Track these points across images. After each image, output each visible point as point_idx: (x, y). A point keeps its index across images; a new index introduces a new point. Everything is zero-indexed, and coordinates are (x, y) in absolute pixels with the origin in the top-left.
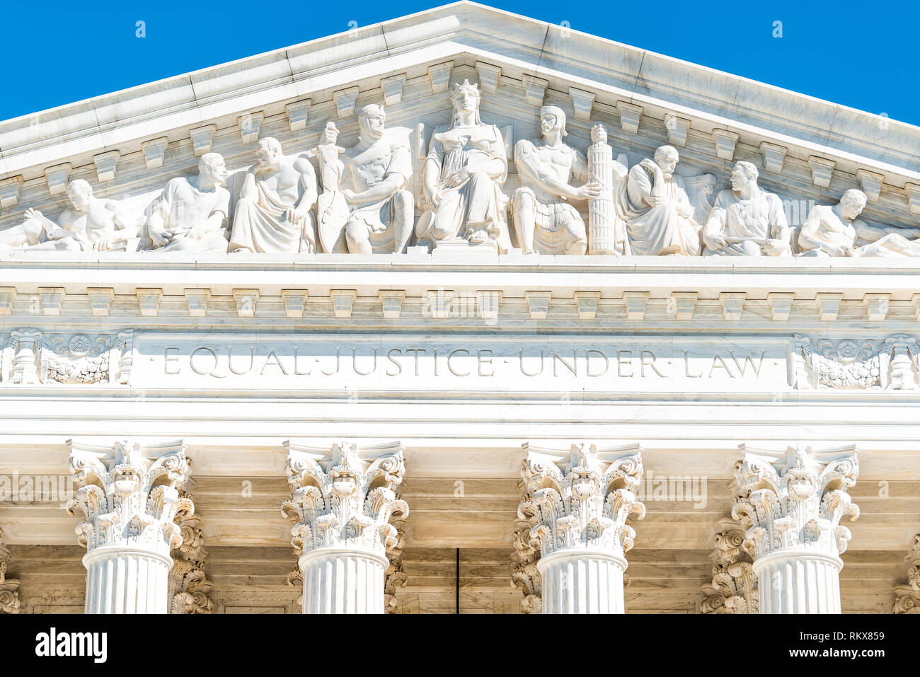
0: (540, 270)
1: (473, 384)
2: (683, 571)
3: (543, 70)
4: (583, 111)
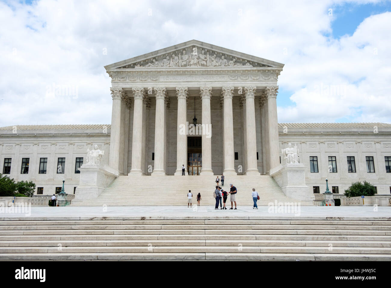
0: (201, 68)
1: (194, 80)
2: (218, 98)
3: (202, 47)
4: (206, 50)
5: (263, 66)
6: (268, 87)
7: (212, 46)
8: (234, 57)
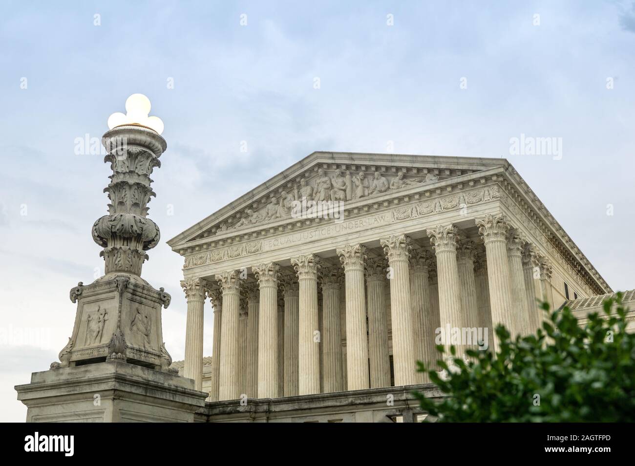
1: (325, 236)
3: (334, 162)
5: (462, 174)
6: (479, 218)
7: (351, 156)
8: (398, 169)
